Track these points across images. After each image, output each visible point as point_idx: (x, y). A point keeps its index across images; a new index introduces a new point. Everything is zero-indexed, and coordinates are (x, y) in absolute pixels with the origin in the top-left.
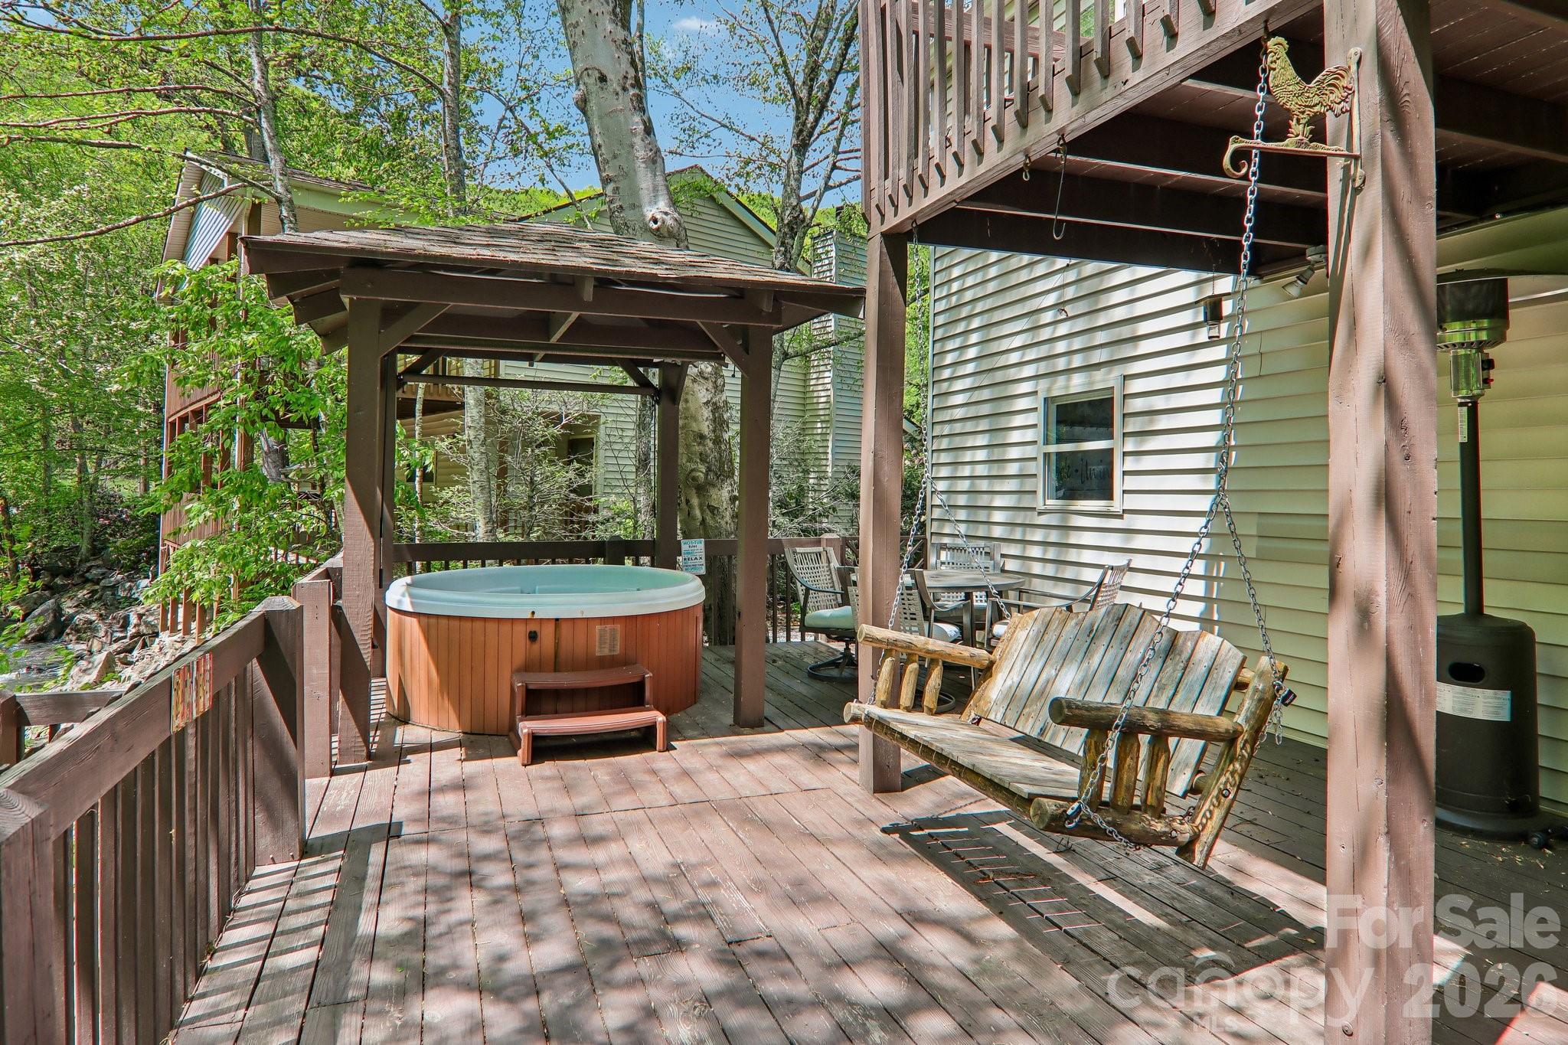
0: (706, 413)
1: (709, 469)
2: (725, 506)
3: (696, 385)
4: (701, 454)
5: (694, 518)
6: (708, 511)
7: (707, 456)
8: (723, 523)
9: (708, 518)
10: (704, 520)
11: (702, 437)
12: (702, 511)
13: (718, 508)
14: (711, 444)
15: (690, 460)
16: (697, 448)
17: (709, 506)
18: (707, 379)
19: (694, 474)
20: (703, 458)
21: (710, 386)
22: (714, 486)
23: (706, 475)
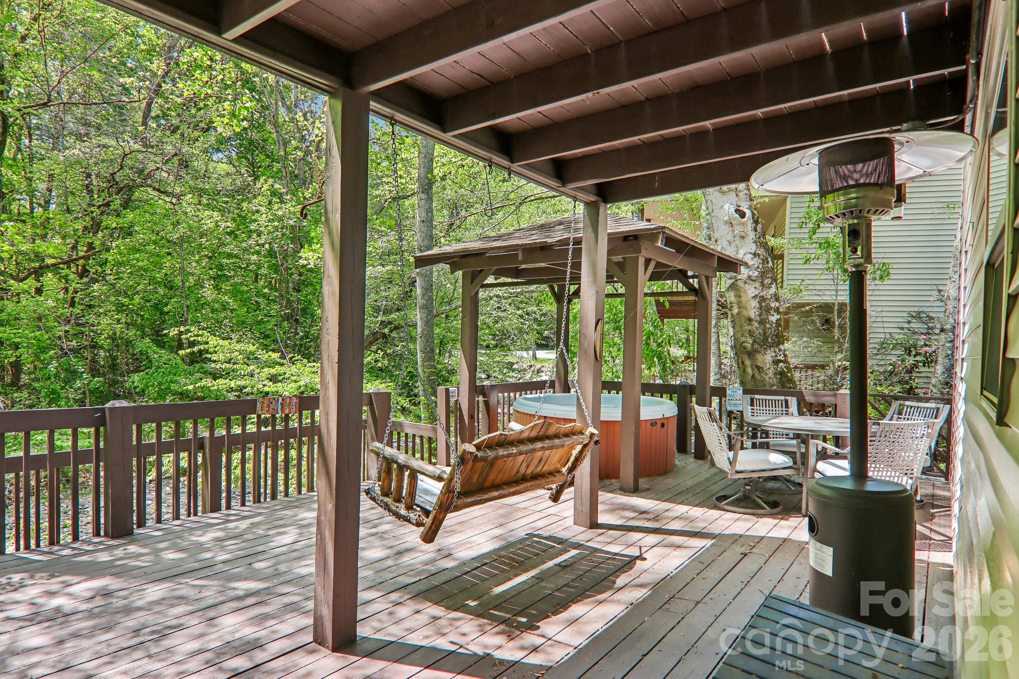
0: (754, 304)
1: (754, 341)
2: (768, 366)
3: (746, 286)
4: (750, 331)
5: (748, 374)
6: (756, 369)
7: (754, 333)
8: (767, 378)
9: (756, 374)
10: (753, 375)
11: (750, 320)
12: (753, 369)
13: (762, 368)
14: (756, 324)
15: (743, 335)
16: (748, 328)
17: (757, 366)
18: (754, 281)
19: (744, 344)
20: (751, 333)
21: (758, 285)
22: (759, 352)
23: (753, 345)
